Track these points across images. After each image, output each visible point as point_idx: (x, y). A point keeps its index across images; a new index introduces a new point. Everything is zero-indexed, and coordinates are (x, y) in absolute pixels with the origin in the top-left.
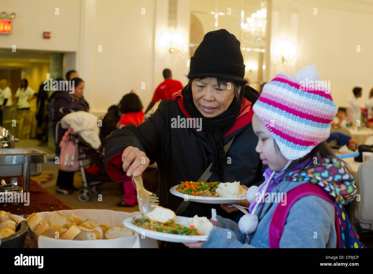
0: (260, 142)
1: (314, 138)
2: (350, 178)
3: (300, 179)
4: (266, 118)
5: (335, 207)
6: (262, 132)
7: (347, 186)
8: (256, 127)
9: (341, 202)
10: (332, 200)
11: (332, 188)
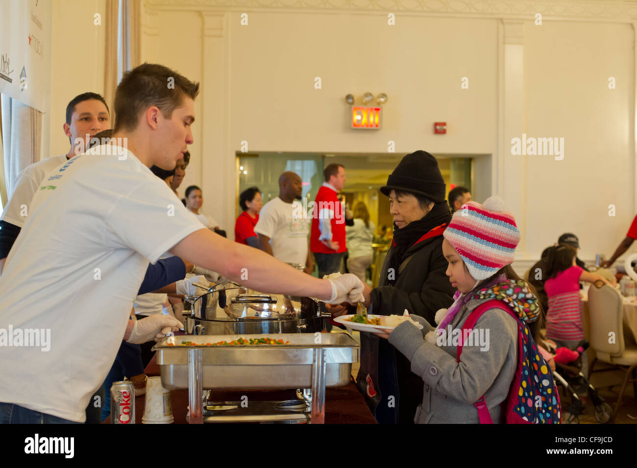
0: (450, 266)
1: (499, 261)
2: (533, 297)
3: (487, 297)
4: (456, 242)
5: (518, 323)
6: (452, 255)
7: (530, 304)
8: (446, 251)
9: (524, 318)
10: (516, 315)
11: (516, 304)
